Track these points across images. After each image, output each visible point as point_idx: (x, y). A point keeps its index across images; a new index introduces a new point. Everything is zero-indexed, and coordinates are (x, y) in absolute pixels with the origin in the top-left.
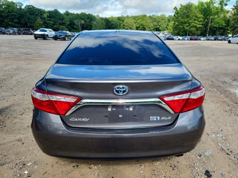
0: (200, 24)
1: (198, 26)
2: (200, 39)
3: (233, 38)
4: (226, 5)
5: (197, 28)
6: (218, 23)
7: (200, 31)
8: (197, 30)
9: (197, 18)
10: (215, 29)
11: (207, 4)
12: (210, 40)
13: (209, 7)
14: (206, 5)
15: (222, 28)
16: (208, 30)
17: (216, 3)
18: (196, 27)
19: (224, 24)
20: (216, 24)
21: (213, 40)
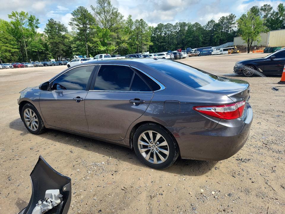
0: (15, 48)
1: (13, 50)
2: (26, 66)
3: (71, 62)
4: (37, 27)
5: (11, 53)
6: (36, 47)
7: (17, 56)
8: (13, 55)
9: (7, 40)
10: (35, 54)
11: (14, 25)
12: (39, 66)
13: (17, 28)
14: (12, 26)
15: (42, 53)
16: (27, 55)
17: (25, 24)
18: (9, 51)
19: (43, 48)
20: (34, 48)
21: (42, 66)
